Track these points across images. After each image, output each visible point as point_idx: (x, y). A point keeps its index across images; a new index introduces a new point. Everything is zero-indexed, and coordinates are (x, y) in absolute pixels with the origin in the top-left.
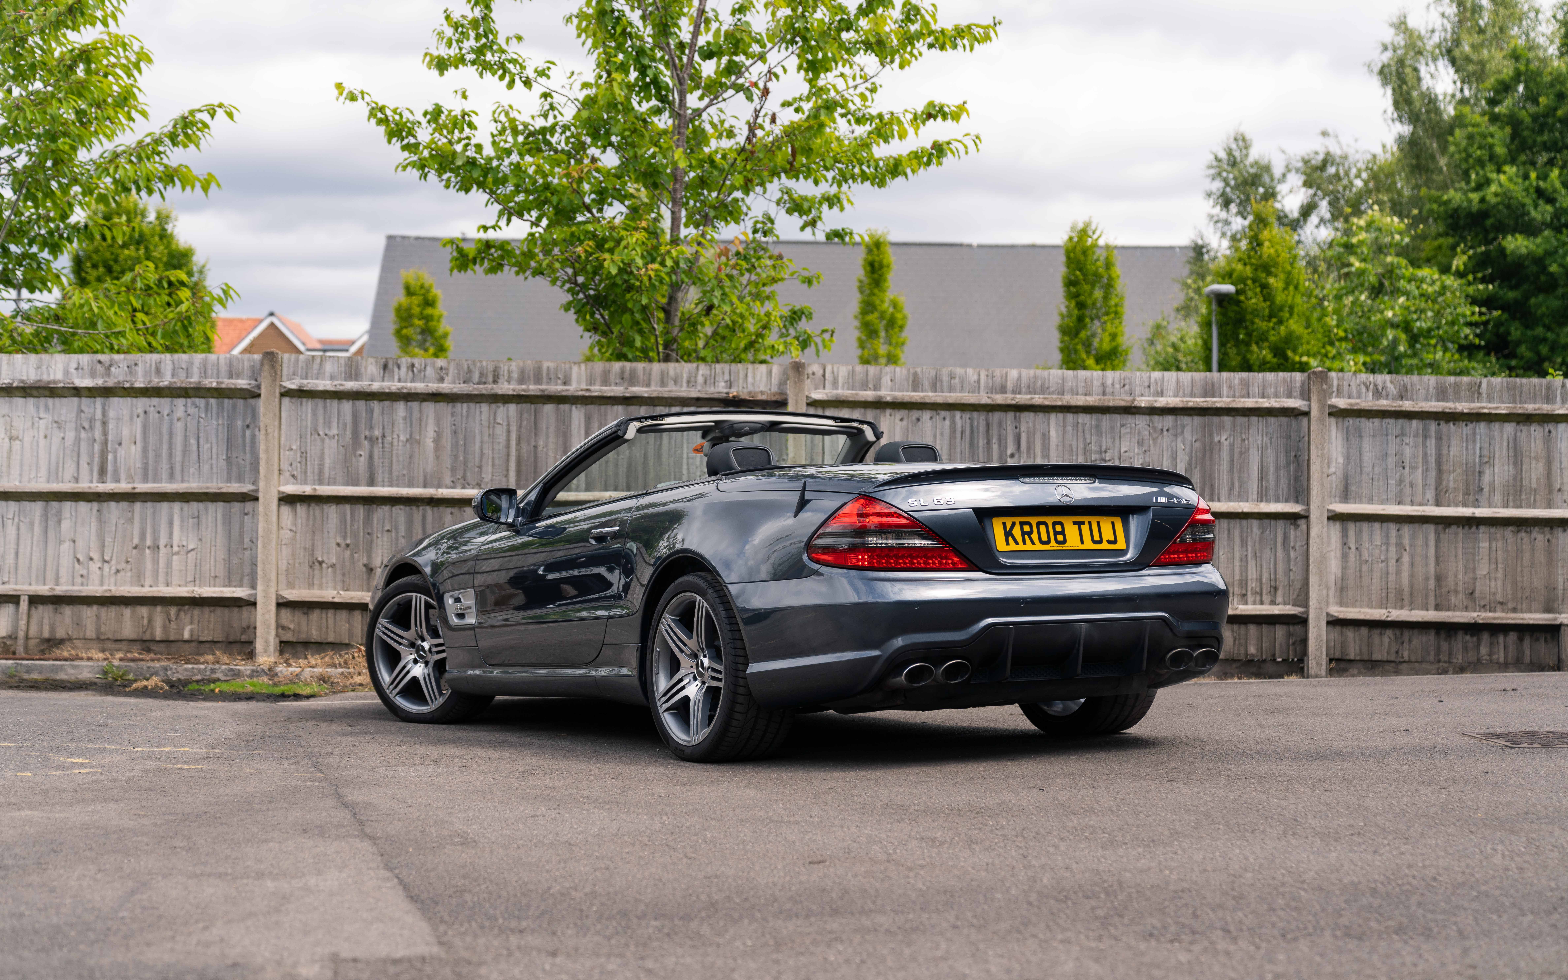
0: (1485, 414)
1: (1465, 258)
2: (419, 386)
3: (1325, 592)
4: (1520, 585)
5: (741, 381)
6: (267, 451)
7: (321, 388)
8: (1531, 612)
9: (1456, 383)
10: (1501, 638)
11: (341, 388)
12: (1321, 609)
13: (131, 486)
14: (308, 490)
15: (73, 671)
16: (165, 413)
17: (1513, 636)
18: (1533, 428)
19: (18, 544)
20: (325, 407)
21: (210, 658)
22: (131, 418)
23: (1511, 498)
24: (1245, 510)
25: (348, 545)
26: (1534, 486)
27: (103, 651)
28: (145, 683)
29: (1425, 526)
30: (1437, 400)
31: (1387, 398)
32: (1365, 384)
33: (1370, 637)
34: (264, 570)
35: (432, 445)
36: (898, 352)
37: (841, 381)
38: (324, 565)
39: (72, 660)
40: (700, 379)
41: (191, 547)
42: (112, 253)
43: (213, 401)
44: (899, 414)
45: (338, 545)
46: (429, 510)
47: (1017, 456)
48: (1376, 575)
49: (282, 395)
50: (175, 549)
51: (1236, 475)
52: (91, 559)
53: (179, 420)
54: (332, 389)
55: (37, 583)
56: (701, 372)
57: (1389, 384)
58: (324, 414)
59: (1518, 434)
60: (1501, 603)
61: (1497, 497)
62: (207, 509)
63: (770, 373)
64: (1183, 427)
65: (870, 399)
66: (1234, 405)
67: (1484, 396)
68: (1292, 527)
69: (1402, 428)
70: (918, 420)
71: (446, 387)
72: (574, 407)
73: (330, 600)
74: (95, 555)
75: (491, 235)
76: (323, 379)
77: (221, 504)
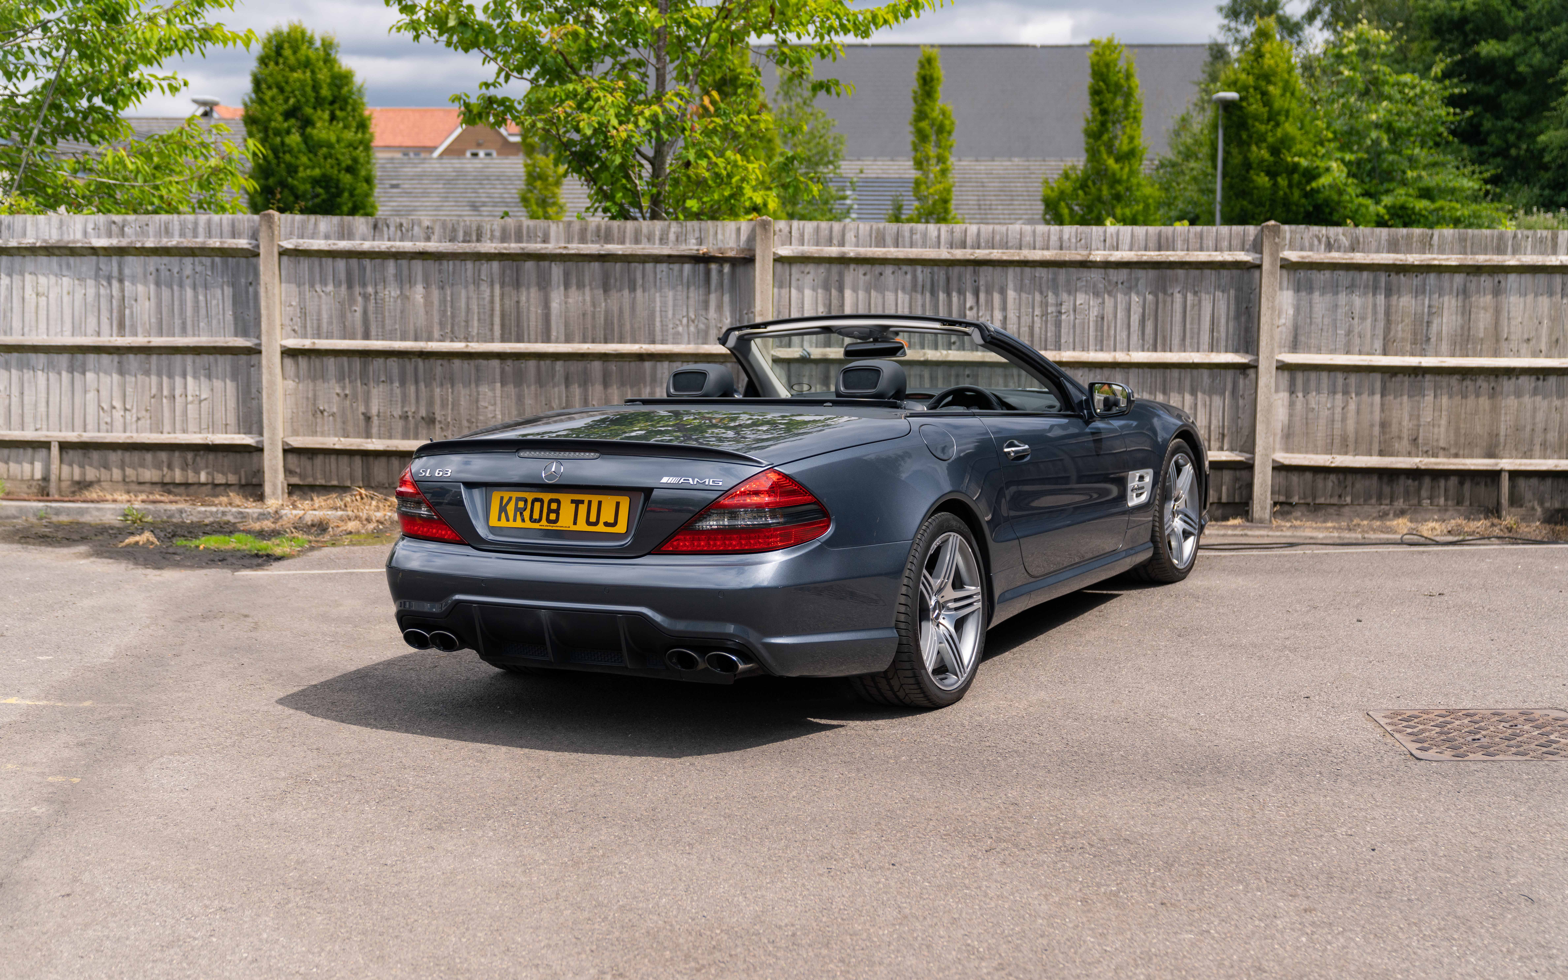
0: (1435, 266)
1: (1442, 65)
2: (407, 246)
3: (1271, 439)
4: (1463, 431)
5: (711, 238)
6: (268, 308)
7: (315, 247)
8: (1472, 457)
9: (1408, 235)
10: (1442, 483)
11: (334, 248)
12: (1267, 455)
13: (147, 339)
14: (307, 343)
15: (97, 514)
16: (175, 270)
17: (1453, 481)
18: (1483, 279)
19: (48, 394)
20: (321, 265)
21: (224, 499)
22: (145, 276)
23: (1458, 348)
24: (1197, 360)
25: (346, 395)
26: (1481, 335)
27: (128, 492)
28: (137, 538)
29: (1372, 375)
30: (1389, 252)
31: (1338, 250)
32: (1317, 237)
33: (1314, 481)
34: (269, 419)
35: (422, 300)
36: (947, 154)
37: (806, 237)
38: (326, 414)
39: (98, 502)
40: (672, 237)
41: (203, 397)
42: (283, 76)
43: (218, 260)
44: (862, 269)
45: (338, 394)
46: (420, 362)
47: (975, 310)
48: (1322, 422)
49: (281, 254)
50: (190, 398)
51: (1188, 326)
52: (114, 408)
53: (188, 277)
54: (326, 248)
55: (67, 430)
56: (673, 230)
57: (1341, 237)
58: (321, 272)
59: (1468, 284)
60: (1444, 449)
61: (1444, 346)
62: (216, 361)
63: (738, 230)
64: (1137, 280)
65: (834, 255)
66: (1188, 259)
67: (1436, 247)
68: (1241, 377)
69: (1353, 279)
70: (881, 274)
71: (433, 246)
72: (553, 264)
73: (331, 446)
74: (117, 404)
75: (492, 91)
76: (318, 239)
77: (229, 357)
